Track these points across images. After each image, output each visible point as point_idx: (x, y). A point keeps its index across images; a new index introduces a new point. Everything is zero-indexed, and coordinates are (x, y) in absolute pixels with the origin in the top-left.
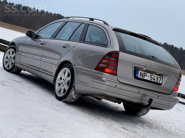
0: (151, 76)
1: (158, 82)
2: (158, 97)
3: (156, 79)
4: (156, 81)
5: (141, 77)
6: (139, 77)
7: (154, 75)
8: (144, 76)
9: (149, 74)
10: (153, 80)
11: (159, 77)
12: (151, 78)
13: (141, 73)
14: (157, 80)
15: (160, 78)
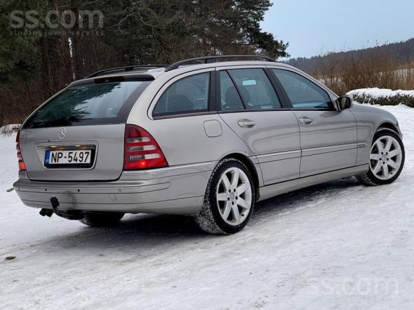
0: (71, 155)
1: (83, 162)
2: (79, 190)
3: (79, 158)
4: (78, 162)
5: (54, 162)
6: (50, 163)
7: (74, 152)
8: (59, 157)
9: (66, 153)
10: (73, 162)
11: (84, 152)
12: (70, 159)
13: (53, 155)
14: (81, 159)
15: (86, 153)
